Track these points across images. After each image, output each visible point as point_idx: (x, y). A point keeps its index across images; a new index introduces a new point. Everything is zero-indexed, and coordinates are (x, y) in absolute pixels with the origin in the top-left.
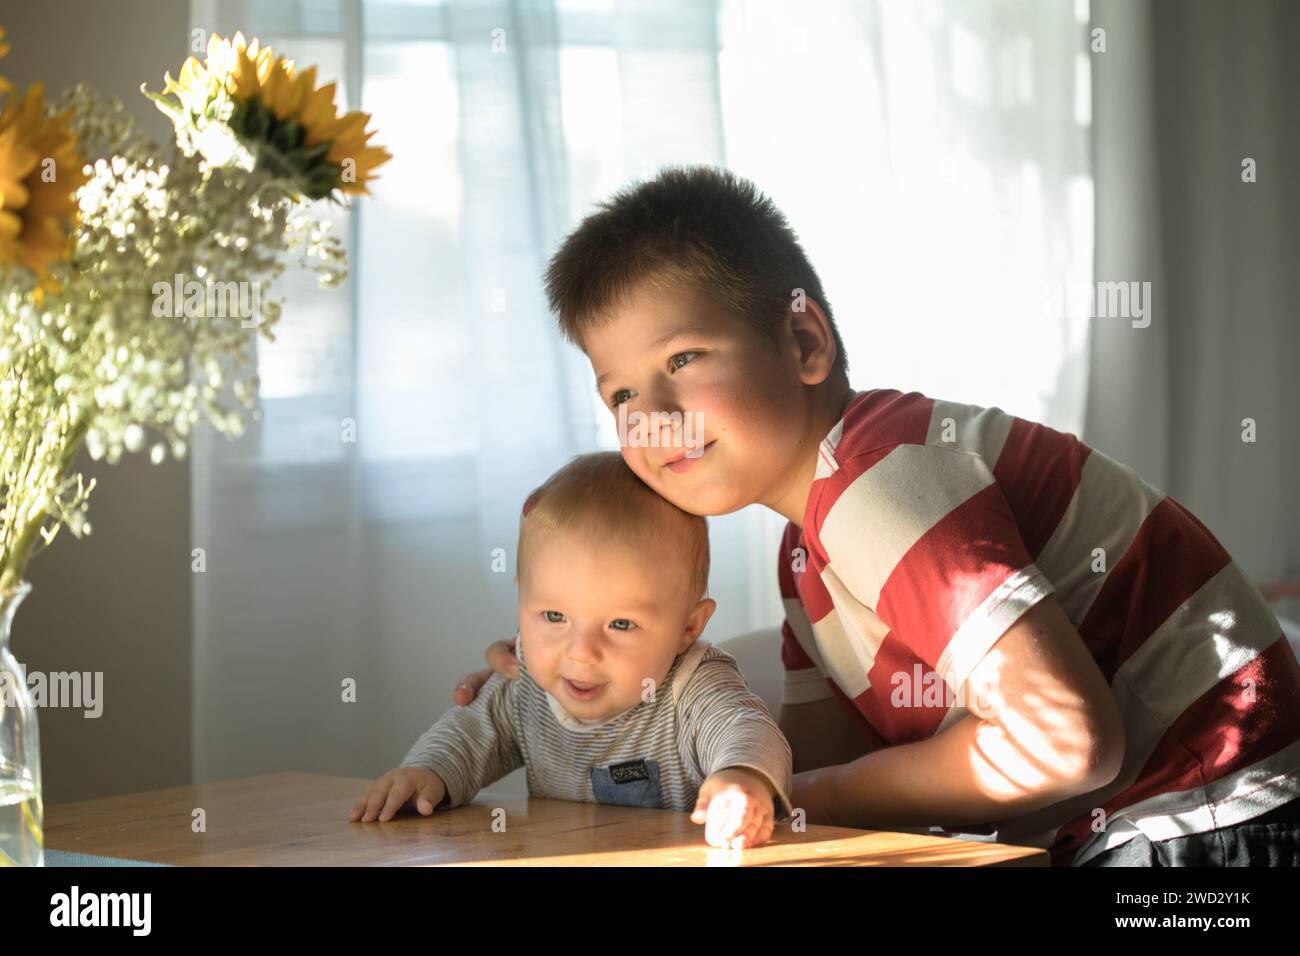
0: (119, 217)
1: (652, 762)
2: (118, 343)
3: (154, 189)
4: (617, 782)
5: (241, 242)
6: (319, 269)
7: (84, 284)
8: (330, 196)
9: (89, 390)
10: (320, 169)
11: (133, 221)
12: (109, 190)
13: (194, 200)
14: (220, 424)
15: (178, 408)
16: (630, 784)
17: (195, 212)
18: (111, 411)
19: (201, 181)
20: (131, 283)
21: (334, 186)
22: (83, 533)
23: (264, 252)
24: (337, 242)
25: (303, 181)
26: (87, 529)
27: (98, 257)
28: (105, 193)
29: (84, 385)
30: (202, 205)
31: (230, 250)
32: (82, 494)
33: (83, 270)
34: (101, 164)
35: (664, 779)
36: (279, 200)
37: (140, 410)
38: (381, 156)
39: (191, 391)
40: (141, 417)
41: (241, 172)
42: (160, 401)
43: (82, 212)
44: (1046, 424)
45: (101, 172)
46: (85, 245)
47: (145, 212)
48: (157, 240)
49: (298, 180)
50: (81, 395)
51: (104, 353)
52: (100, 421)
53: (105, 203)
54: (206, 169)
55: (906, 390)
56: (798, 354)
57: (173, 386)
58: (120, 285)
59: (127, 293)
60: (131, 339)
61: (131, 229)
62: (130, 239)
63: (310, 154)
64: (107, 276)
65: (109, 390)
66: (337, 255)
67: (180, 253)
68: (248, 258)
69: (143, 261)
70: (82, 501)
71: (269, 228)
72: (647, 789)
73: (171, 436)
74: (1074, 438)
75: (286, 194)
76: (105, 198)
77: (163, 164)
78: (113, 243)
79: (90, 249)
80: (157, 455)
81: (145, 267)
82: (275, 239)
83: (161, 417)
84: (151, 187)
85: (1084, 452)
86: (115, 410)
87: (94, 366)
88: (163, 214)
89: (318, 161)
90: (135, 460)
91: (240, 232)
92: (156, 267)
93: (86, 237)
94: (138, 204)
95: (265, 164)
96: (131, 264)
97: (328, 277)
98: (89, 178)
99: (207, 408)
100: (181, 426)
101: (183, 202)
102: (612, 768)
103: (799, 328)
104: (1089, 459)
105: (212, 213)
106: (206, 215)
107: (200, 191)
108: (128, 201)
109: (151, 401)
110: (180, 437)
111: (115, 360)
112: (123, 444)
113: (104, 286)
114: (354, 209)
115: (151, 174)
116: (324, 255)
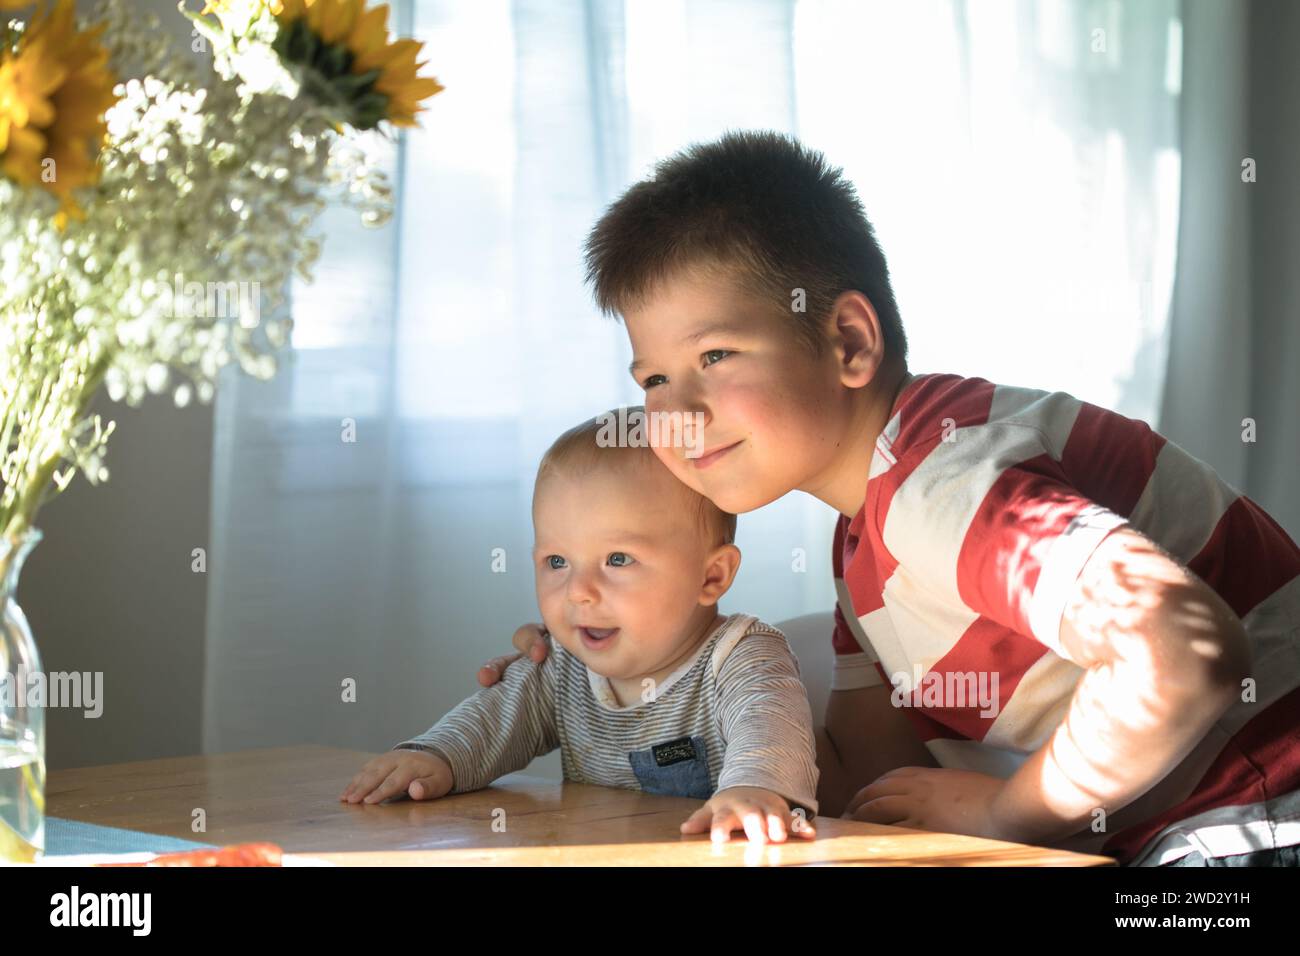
0: (150, 142)
1: (698, 739)
2: (144, 276)
3: (189, 112)
4: (660, 765)
5: (281, 174)
6: (362, 206)
7: (110, 210)
8: (375, 127)
9: (112, 326)
10: (369, 99)
11: (166, 146)
12: (141, 111)
13: (231, 126)
14: (250, 366)
15: (206, 348)
16: (675, 765)
17: (230, 139)
18: (134, 349)
19: (240, 106)
20: (160, 213)
21: (382, 117)
22: (99, 480)
23: (303, 184)
24: (383, 177)
25: (349, 110)
26: (104, 475)
27: (125, 183)
28: (136, 115)
29: (107, 319)
30: (239, 132)
31: (268, 181)
32: (100, 437)
33: (110, 198)
34: (134, 84)
35: (711, 758)
36: (322, 130)
37: (165, 349)
38: (432, 87)
39: (220, 330)
40: (167, 357)
41: (282, 99)
42: (187, 338)
43: (111, 135)
44: (1116, 411)
45: (132, 93)
46: (113, 170)
47: (177, 138)
48: (190, 168)
49: (343, 109)
50: (102, 330)
51: (128, 285)
52: (121, 359)
53: (136, 127)
54: (245, 94)
55: (967, 375)
56: (840, 355)
57: (202, 324)
58: (148, 215)
59: (156, 222)
60: (158, 270)
61: (164, 155)
62: (161, 165)
63: (358, 81)
64: (135, 204)
65: (133, 324)
66: (383, 192)
67: (213, 183)
68: (286, 189)
69: (174, 188)
70: (99, 445)
71: (310, 159)
72: (694, 769)
73: (198, 377)
74: (1146, 426)
75: (330, 126)
76: (136, 121)
77: (199, 88)
78: (143, 169)
79: (117, 175)
80: (182, 397)
81: (177, 198)
82: (317, 171)
83: (188, 357)
84: (187, 110)
85: (1158, 443)
86: (138, 349)
87: (119, 298)
88: (198, 140)
89: (366, 89)
90: (158, 402)
91: (280, 163)
92: (189, 196)
93: (114, 164)
94: (172, 128)
95: (309, 90)
96: (161, 191)
97: (371, 216)
98: (119, 98)
99: (237, 348)
100: (209, 367)
101: (221, 129)
102: (655, 748)
103: (846, 324)
104: (1164, 448)
105: (251, 140)
106: (242, 142)
107: (238, 117)
108: (162, 125)
109: (178, 339)
110: (206, 379)
111: (140, 295)
112: (145, 385)
113: (132, 215)
114: (401, 142)
115: (186, 95)
116: (368, 192)
